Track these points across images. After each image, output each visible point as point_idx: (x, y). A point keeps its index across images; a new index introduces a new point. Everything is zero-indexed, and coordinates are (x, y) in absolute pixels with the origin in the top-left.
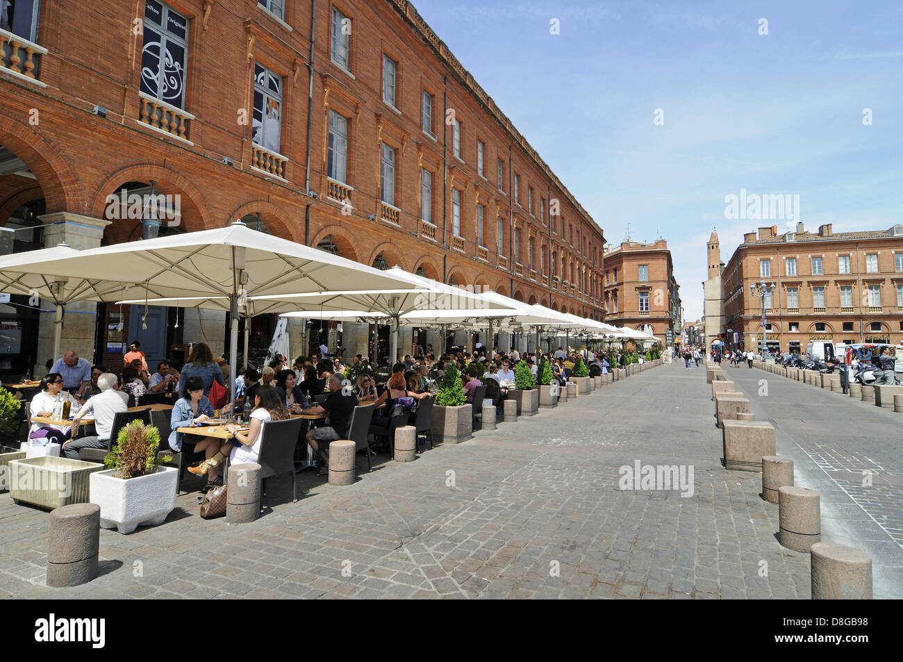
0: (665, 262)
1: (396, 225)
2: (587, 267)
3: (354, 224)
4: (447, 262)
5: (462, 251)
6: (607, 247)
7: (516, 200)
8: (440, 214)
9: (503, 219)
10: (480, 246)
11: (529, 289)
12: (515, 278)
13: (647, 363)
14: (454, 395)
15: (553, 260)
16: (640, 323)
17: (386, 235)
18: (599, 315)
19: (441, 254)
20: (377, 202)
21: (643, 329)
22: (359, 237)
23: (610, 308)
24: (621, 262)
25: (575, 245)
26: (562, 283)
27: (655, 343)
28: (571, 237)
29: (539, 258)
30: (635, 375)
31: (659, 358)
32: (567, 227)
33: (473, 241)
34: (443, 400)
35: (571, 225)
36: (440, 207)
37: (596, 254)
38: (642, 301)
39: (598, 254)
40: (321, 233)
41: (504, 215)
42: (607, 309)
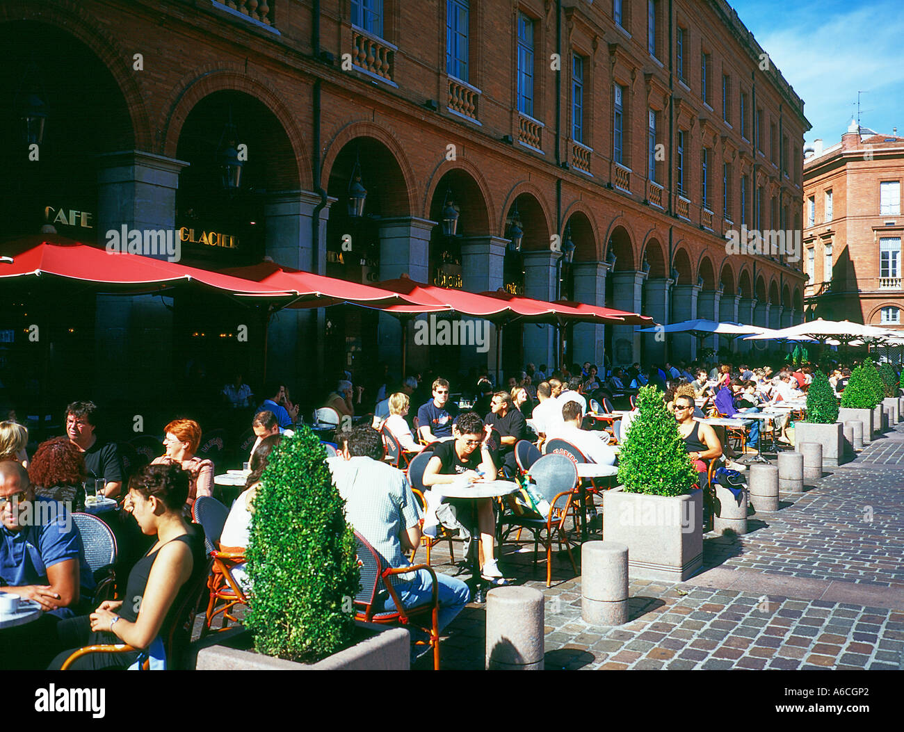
1: (473, 120)
5: (587, 173)
9: (657, 113)
10: (618, 165)
12: (678, 225)
20: (439, 76)
25: (739, 121)
32: (717, 78)
37: (786, 151)
38: (885, 256)
41: (660, 106)
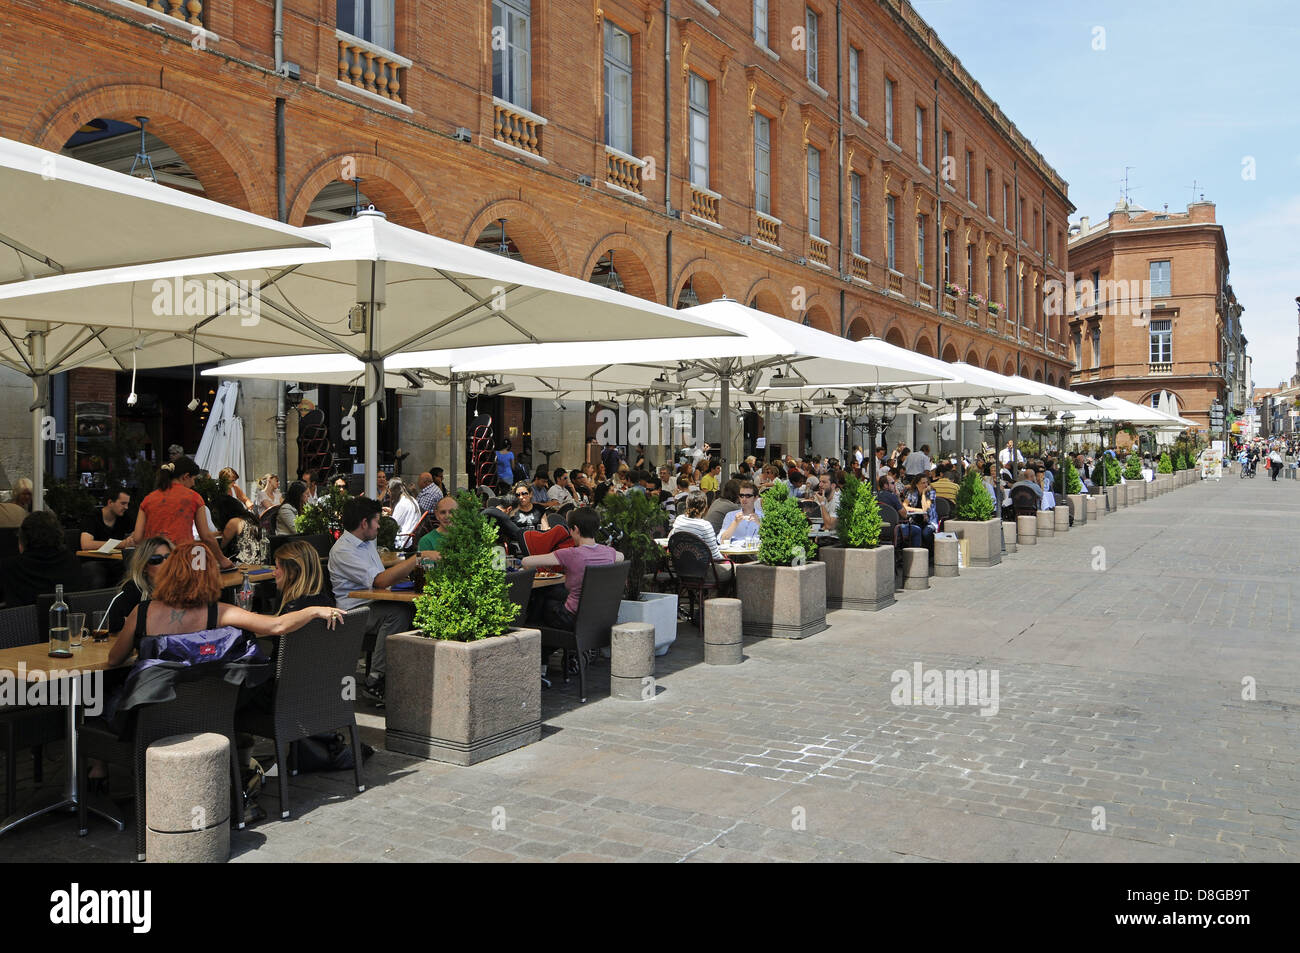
0: (1212, 253)
1: (535, 156)
2: (1028, 265)
3: (417, 152)
4: (673, 250)
5: (714, 224)
6: (1079, 223)
7: (854, 108)
8: (655, 134)
9: (821, 152)
10: (760, 214)
11: (887, 314)
12: (851, 289)
13: (1165, 479)
14: (465, 603)
15: (945, 250)
16: (1148, 390)
17: (508, 178)
18: (1055, 373)
19: (658, 228)
20: (479, 99)
21: (1156, 404)
22: (431, 185)
23: (1083, 357)
24: (1110, 256)
25: (1001, 214)
26: (969, 301)
27: (1183, 433)
28: (991, 197)
29: (912, 244)
30: (1130, 509)
31: (1191, 465)
32: (981, 174)
33: (743, 201)
34: (432, 619)
35: (989, 171)
36: (655, 117)
37: (1050, 237)
38: (1155, 340)
39: (1055, 236)
40: (321, 171)
41: (823, 143)
42: (1075, 360)
